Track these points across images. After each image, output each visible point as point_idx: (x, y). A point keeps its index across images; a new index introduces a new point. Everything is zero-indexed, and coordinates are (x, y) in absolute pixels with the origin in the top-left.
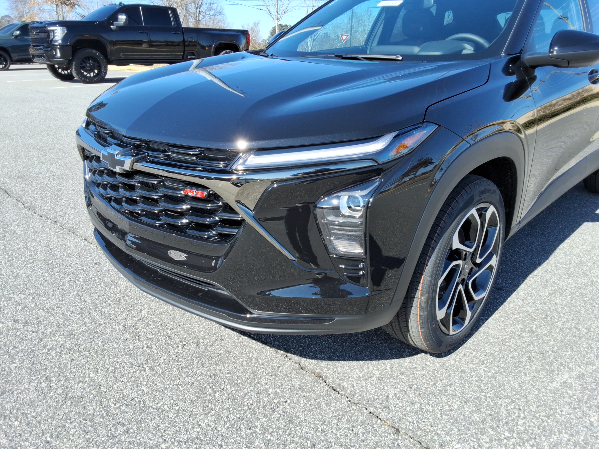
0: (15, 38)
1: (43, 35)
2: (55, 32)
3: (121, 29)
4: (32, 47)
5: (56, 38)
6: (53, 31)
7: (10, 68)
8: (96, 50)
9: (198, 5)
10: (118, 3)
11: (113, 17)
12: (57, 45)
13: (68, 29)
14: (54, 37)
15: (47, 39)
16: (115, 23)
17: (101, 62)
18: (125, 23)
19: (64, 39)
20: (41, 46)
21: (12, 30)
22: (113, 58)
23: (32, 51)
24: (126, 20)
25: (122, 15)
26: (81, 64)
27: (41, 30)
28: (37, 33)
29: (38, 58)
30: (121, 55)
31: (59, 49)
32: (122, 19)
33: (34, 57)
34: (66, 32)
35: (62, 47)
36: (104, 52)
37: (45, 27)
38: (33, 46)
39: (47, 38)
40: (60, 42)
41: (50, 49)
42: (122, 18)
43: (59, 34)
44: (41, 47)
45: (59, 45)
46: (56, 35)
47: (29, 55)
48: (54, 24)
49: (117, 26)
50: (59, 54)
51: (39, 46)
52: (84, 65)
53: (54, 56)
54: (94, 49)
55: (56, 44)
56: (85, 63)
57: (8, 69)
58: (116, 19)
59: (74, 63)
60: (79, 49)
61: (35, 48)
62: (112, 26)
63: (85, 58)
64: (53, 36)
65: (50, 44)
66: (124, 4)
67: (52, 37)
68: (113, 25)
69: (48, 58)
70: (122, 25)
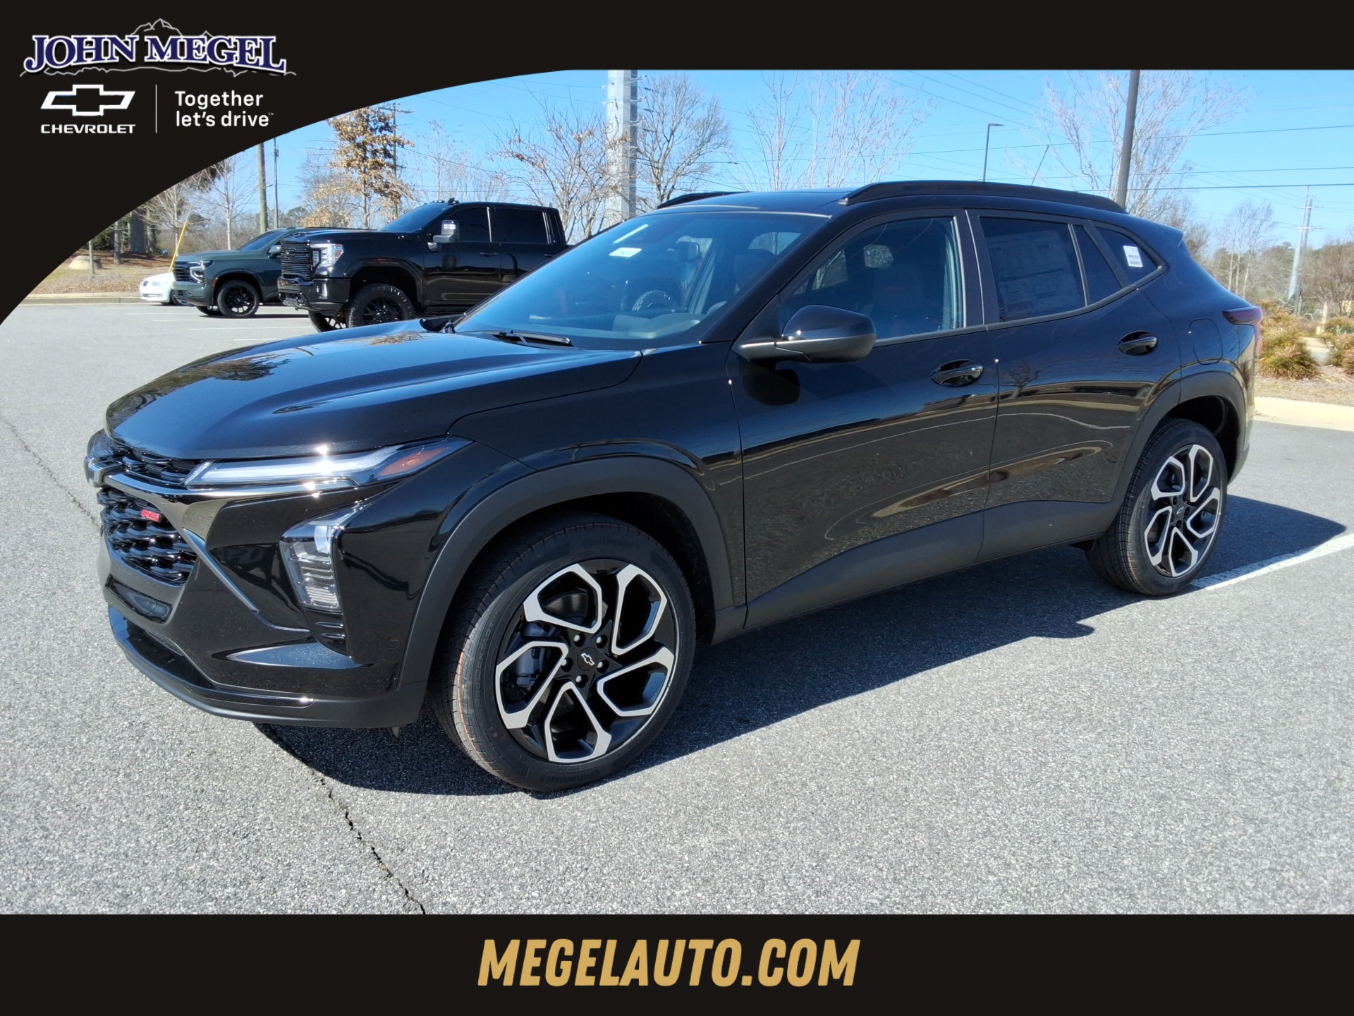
0: (271, 258)
1: (300, 258)
2: (323, 252)
3: (444, 247)
4: (282, 277)
5: (324, 264)
6: (319, 250)
7: (257, 313)
8: (396, 286)
9: (664, 190)
10: (446, 200)
11: (434, 226)
12: (324, 277)
13: (345, 249)
14: (320, 260)
15: (308, 266)
16: (435, 237)
17: (404, 310)
18: (453, 237)
19: (338, 265)
20: (297, 276)
21: (269, 243)
22: (428, 302)
23: (282, 285)
24: (455, 231)
25: (450, 223)
26: (367, 312)
27: (299, 248)
28: (292, 252)
29: (291, 299)
30: (443, 295)
31: (328, 283)
32: (448, 230)
33: (284, 296)
34: (342, 252)
35: (333, 281)
36: (410, 290)
37: (306, 243)
38: (285, 276)
39: (309, 263)
40: (331, 269)
41: (310, 283)
42: (450, 228)
43: (329, 255)
44: (296, 279)
45: (328, 276)
46: (323, 257)
47: (277, 290)
48: (323, 238)
49: (438, 244)
50: (325, 293)
51: (293, 277)
52: (371, 313)
53: (316, 297)
54: (391, 284)
55: (325, 273)
56: (373, 309)
57: (253, 316)
58: (438, 230)
59: (352, 310)
60: (366, 283)
61: (288, 281)
62: (429, 244)
63: (375, 302)
64: (318, 260)
65: (314, 276)
66: (457, 202)
67: (316, 259)
68: (432, 241)
69: (309, 298)
70: (448, 241)
